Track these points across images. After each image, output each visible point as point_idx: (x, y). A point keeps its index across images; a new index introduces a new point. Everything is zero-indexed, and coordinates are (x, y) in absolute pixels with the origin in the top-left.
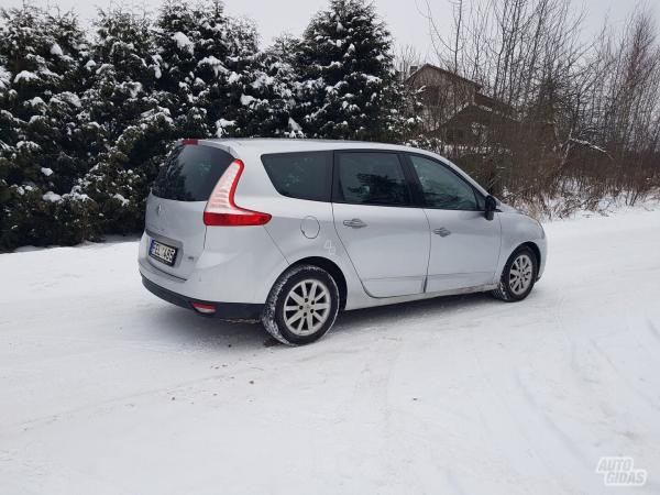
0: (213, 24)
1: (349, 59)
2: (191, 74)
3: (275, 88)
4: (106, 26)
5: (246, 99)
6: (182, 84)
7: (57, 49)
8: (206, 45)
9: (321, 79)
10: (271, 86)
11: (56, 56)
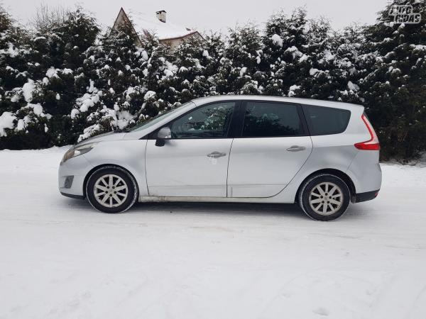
0: (297, 26)
1: (397, 35)
2: (279, 59)
3: (335, 62)
4: (233, 37)
5: (313, 71)
6: (271, 66)
7: (206, 53)
8: (290, 40)
9: (377, 52)
10: (331, 61)
11: (205, 57)
